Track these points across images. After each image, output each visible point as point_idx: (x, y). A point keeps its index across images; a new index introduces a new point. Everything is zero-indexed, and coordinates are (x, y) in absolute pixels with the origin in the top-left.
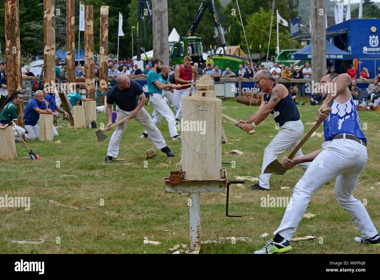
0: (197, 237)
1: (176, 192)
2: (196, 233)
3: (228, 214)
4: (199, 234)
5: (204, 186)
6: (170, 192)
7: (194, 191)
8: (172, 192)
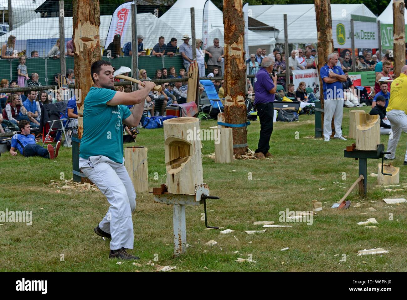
0: (179, 244)
1: (161, 202)
2: (178, 240)
3: (208, 226)
4: (180, 242)
5: (182, 199)
6: (157, 202)
7: (176, 203)
8: (159, 202)
